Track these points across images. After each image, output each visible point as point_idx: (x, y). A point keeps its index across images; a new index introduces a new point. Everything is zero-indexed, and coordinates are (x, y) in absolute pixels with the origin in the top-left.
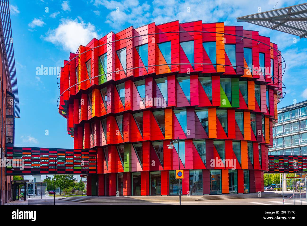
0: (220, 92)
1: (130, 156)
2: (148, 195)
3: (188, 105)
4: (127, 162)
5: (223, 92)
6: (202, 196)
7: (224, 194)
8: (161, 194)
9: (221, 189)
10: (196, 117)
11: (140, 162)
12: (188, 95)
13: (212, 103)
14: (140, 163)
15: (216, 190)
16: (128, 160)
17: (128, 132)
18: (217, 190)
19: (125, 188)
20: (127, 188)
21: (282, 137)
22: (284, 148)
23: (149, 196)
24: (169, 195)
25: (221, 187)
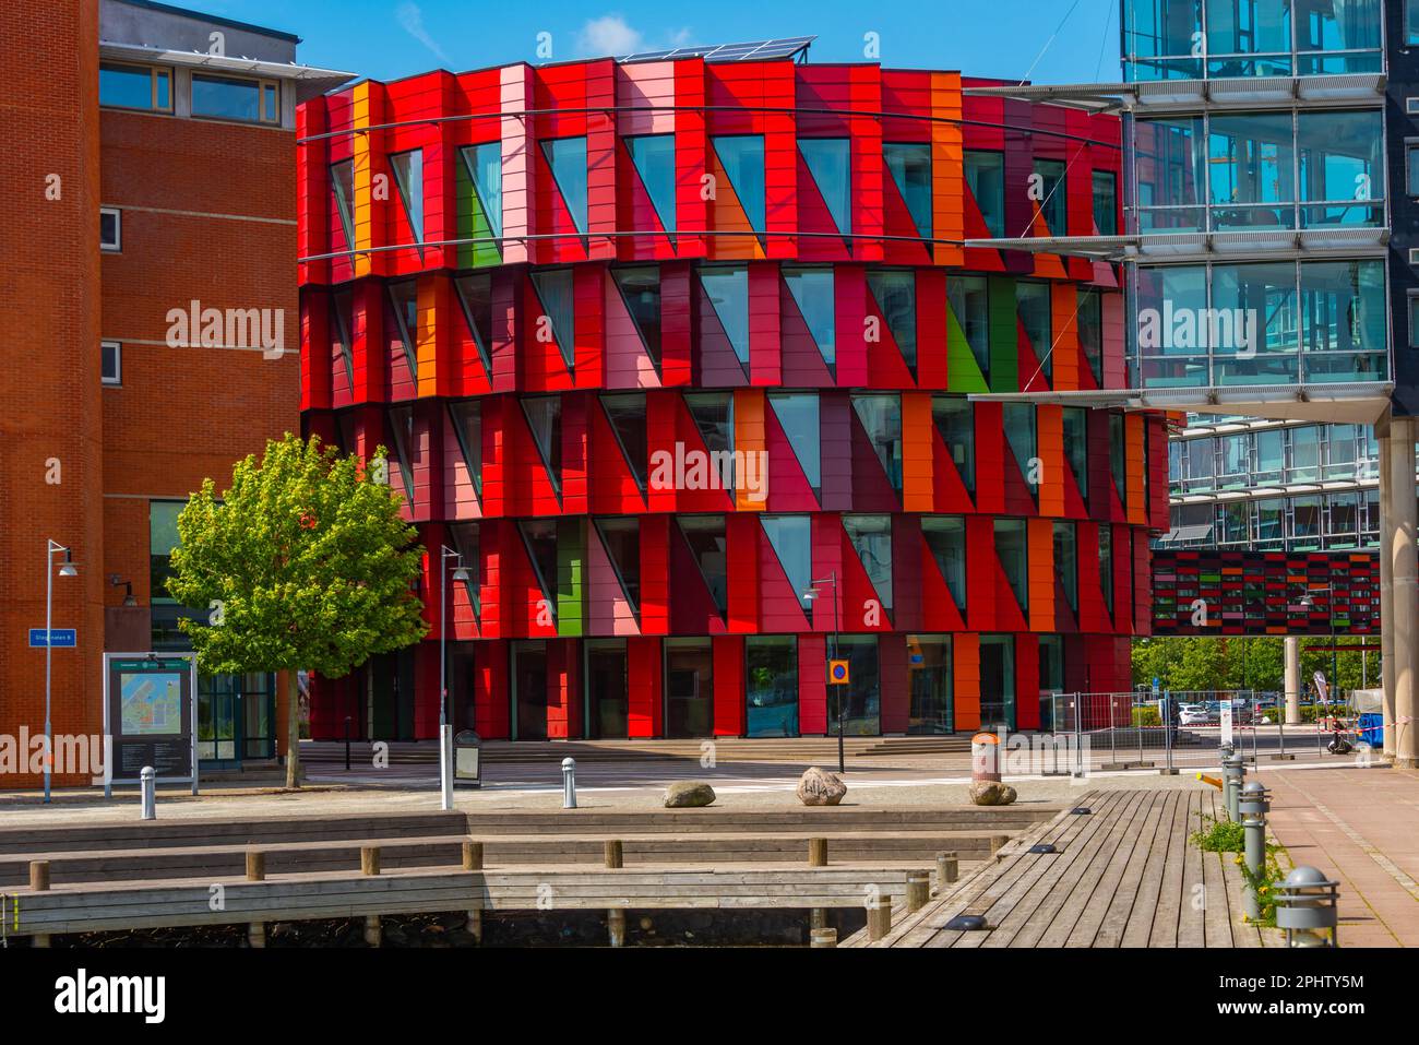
0: (948, 334)
1: (585, 568)
2: (658, 735)
3: (828, 383)
4: (571, 594)
5: (956, 333)
6: (881, 741)
7: (962, 733)
8: (715, 732)
9: (949, 711)
10: (856, 425)
11: (629, 598)
12: (825, 342)
13: (915, 379)
14: (627, 600)
15: (931, 719)
16: (577, 589)
17: (584, 474)
18: (934, 717)
19: (558, 705)
20: (565, 706)
21: (1281, 426)
22: (1290, 489)
23: (663, 738)
24: (745, 737)
25: (949, 703)
